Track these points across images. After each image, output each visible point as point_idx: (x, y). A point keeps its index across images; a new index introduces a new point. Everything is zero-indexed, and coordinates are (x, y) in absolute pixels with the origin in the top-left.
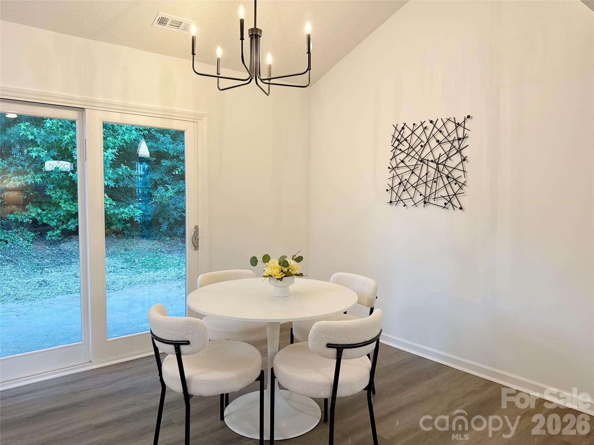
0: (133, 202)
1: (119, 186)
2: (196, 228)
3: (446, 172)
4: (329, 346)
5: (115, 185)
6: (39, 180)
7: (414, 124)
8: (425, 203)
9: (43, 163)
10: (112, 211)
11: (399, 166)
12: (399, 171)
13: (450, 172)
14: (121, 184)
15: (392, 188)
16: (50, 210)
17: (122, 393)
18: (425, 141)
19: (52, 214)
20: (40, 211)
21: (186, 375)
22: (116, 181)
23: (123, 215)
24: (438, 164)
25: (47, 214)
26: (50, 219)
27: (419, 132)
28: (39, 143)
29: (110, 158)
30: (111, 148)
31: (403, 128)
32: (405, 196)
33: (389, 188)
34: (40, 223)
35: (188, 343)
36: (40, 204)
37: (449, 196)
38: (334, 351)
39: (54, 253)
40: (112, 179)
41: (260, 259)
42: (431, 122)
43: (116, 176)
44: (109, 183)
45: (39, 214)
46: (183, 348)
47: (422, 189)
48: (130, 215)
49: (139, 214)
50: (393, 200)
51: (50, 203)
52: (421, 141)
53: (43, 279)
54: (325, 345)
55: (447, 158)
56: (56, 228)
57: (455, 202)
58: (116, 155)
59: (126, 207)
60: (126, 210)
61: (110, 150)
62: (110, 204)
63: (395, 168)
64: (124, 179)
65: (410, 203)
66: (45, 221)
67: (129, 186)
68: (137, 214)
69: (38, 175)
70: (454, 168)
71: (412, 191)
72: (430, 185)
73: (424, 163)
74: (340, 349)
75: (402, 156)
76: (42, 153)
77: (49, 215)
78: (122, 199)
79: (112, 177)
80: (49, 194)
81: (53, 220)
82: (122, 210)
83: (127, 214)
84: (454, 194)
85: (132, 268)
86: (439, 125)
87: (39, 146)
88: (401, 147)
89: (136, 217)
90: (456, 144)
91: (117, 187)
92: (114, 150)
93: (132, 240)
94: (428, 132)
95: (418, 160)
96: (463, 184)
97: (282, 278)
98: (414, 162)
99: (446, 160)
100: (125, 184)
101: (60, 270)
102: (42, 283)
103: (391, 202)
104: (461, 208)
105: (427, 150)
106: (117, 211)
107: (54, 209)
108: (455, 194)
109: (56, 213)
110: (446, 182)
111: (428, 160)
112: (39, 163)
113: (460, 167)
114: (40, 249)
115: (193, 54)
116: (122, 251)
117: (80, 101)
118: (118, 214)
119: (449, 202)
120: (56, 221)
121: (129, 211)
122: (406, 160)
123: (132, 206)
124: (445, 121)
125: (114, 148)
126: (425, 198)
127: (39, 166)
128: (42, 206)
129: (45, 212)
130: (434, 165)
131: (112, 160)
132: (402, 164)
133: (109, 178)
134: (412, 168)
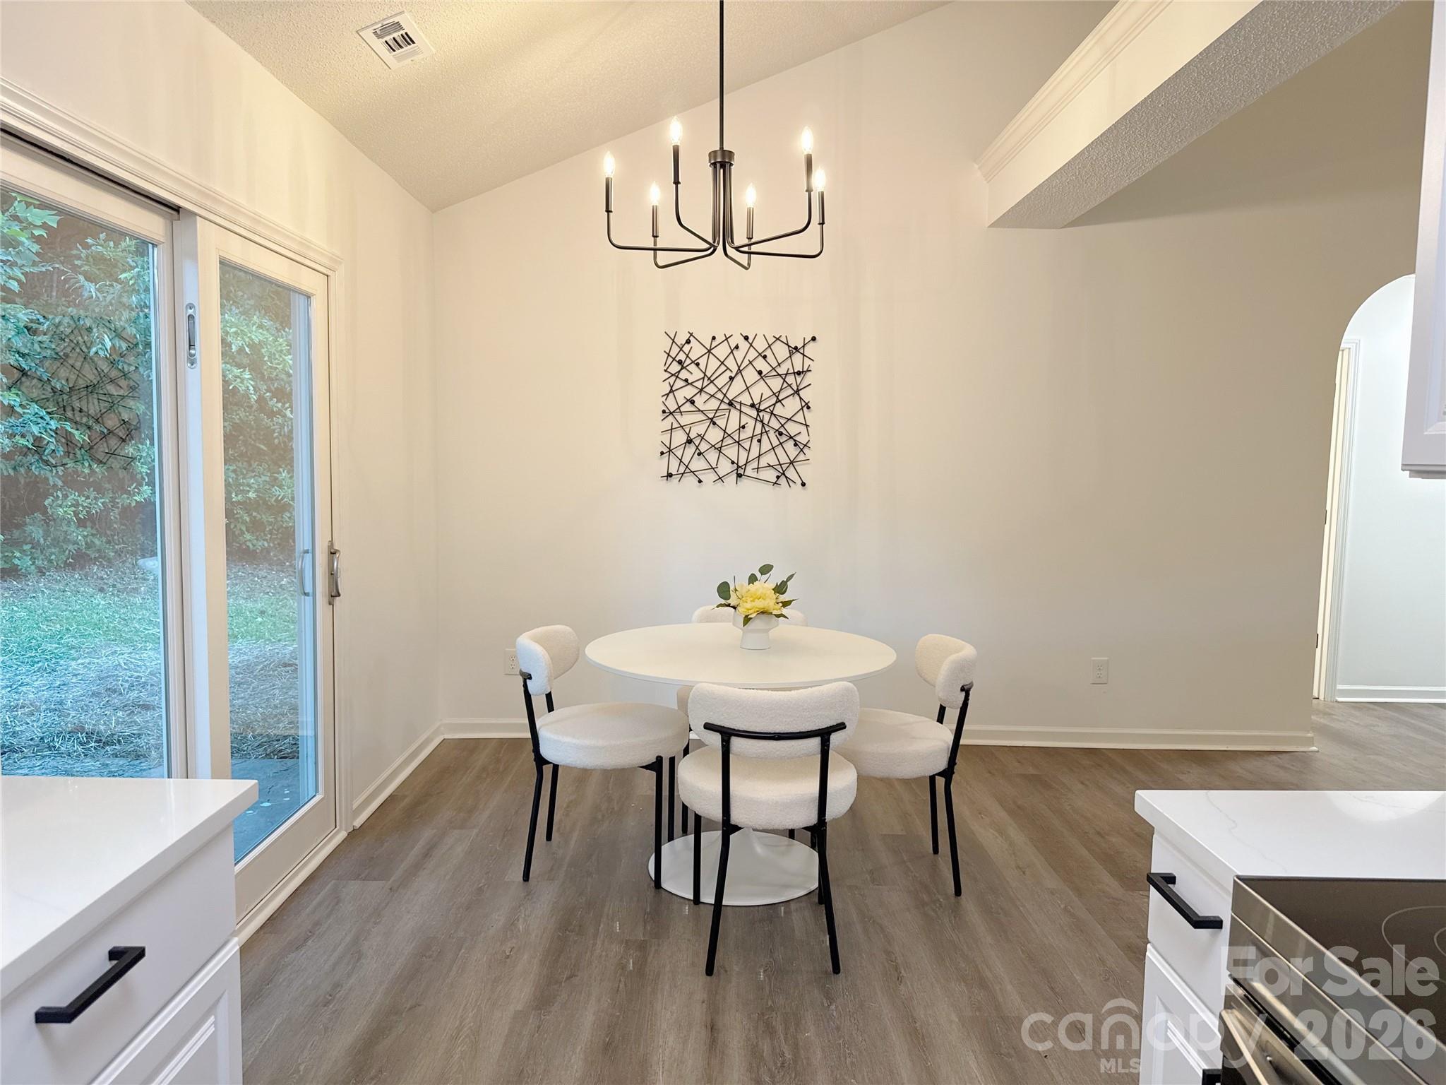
3: (777, 426)
7: (714, 338)
8: (739, 476)
11: (682, 409)
12: (684, 420)
13: (782, 425)
15: (670, 451)
18: (735, 369)
24: (759, 411)
27: (722, 352)
31: (688, 342)
32: (697, 464)
33: (665, 450)
37: (780, 465)
42: (746, 338)
47: (731, 452)
50: (673, 470)
52: (726, 368)
55: (776, 402)
57: (791, 473)
63: (674, 412)
65: (708, 477)
70: (789, 420)
71: (712, 456)
72: (746, 445)
73: (735, 407)
75: (689, 392)
84: (789, 461)
86: (760, 345)
88: (684, 374)
90: (790, 379)
94: (739, 355)
95: (722, 401)
96: (805, 445)
98: (714, 404)
99: (774, 405)
103: (668, 476)
104: (803, 484)
105: (738, 385)
108: (792, 463)
110: (775, 442)
111: (741, 403)
113: (799, 418)
119: (782, 474)
122: (699, 401)
124: (771, 340)
126: (739, 467)
130: (754, 413)
132: (688, 407)
134: (711, 416)
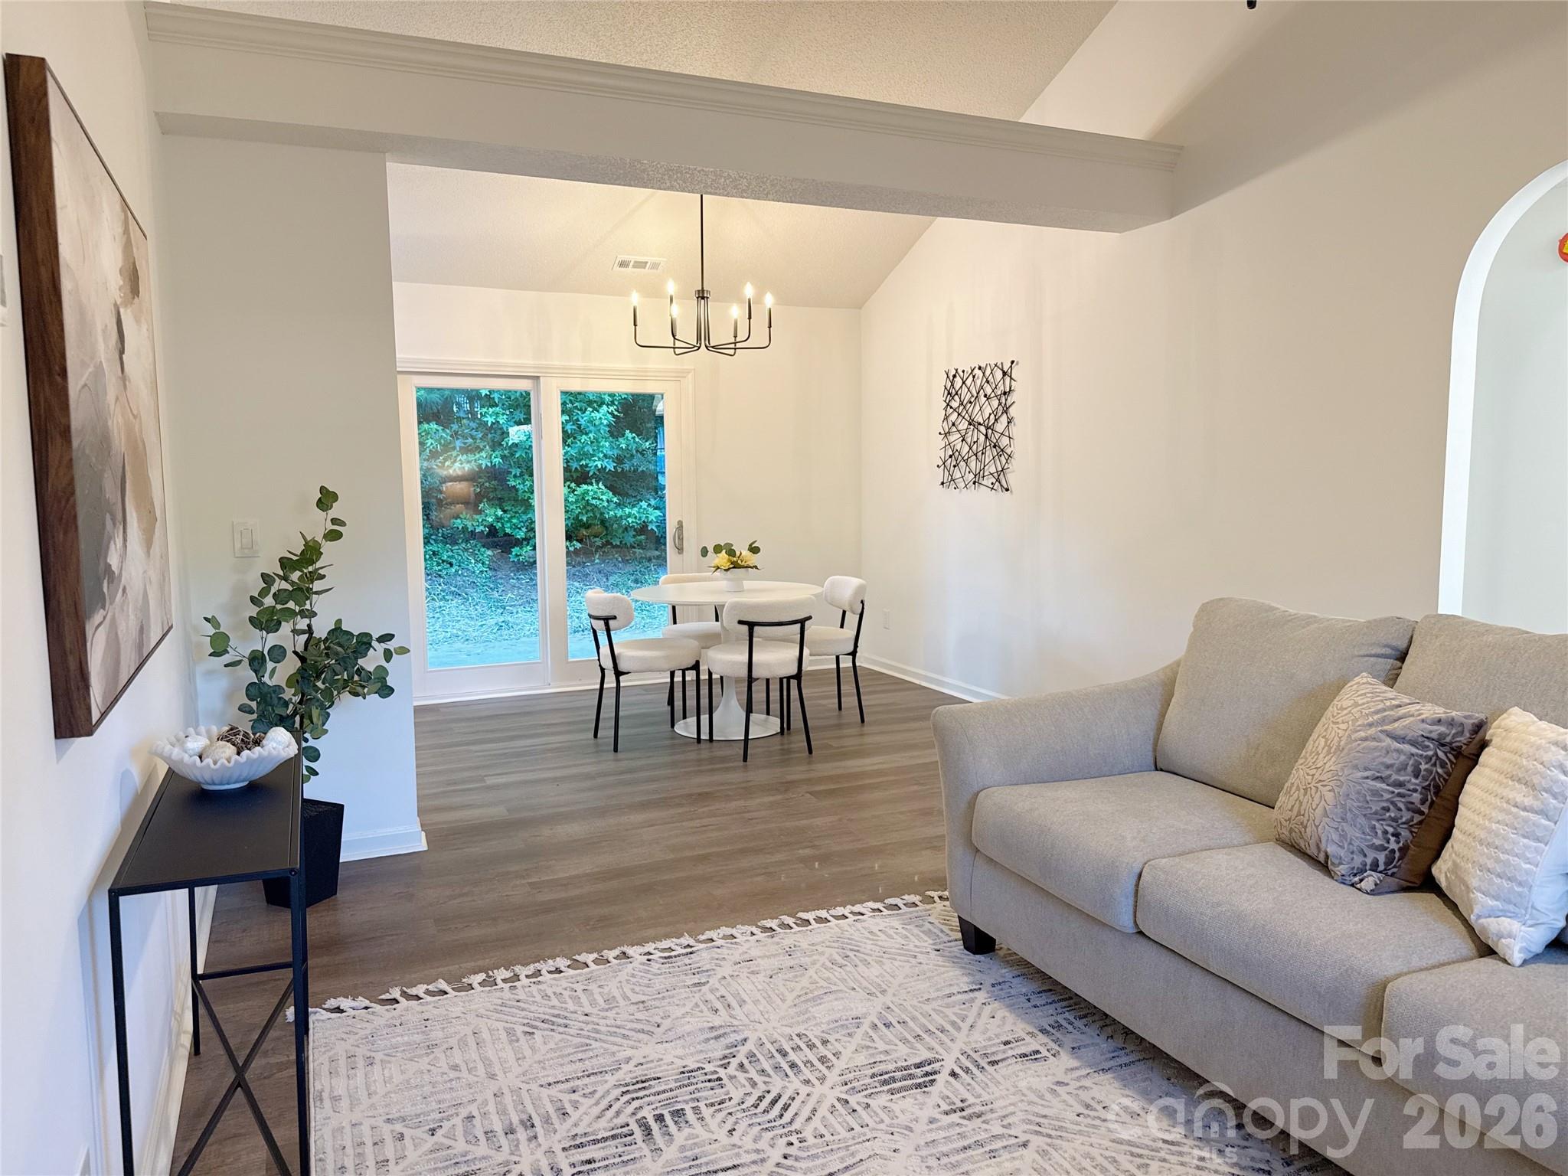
0: (648, 496)
1: (623, 469)
2: (680, 524)
3: (995, 440)
4: (741, 622)
5: (615, 467)
6: (497, 460)
7: (965, 371)
8: (975, 483)
9: (505, 434)
10: (612, 513)
11: (950, 431)
12: (951, 439)
13: (998, 440)
14: (627, 467)
15: (944, 463)
16: (516, 512)
17: (578, 708)
18: (975, 395)
19: (518, 519)
20: (500, 513)
21: (616, 652)
22: (619, 460)
23: (630, 520)
24: (987, 428)
25: (512, 517)
26: (516, 527)
27: (969, 382)
28: (497, 400)
29: (605, 422)
30: (608, 405)
31: (954, 376)
32: (957, 473)
33: (941, 463)
34: (501, 534)
35: (615, 618)
36: (499, 502)
37: (997, 472)
38: (745, 628)
39: (522, 584)
40: (610, 457)
41: (710, 549)
42: (980, 368)
43: (616, 452)
44: (605, 464)
45: (498, 519)
46: (611, 623)
47: (972, 463)
48: (640, 519)
49: (656, 517)
50: (945, 480)
51: (516, 500)
52: (971, 395)
53: (503, 619)
54: (736, 622)
55: (995, 420)
56: (525, 543)
57: (1002, 480)
58: (614, 416)
59: (634, 506)
60: (634, 511)
61: (605, 407)
62: (608, 501)
63: (947, 433)
64: (632, 456)
65: (961, 484)
66: (508, 531)
67: (640, 469)
68: (651, 518)
69: (497, 453)
70: (1001, 434)
71: (963, 466)
72: (980, 458)
73: (975, 426)
74: (751, 625)
75: (954, 416)
76: (501, 417)
77: (514, 521)
78: (630, 492)
79: (610, 453)
80: (513, 484)
81: (520, 529)
82: (627, 510)
83: (636, 518)
84: (1001, 469)
85: (642, 610)
86: (988, 372)
87: (497, 406)
88: (952, 403)
89: (651, 522)
90: (1003, 399)
91: (619, 470)
92: (612, 408)
93: (648, 565)
94: (977, 383)
95: (969, 422)
96: (1010, 456)
97: (729, 569)
98: (965, 425)
99: (994, 423)
100: (633, 465)
101: (529, 609)
102: (503, 624)
103: (943, 483)
104: (1008, 490)
105: (977, 407)
106: (619, 513)
107: (522, 509)
108: (1003, 470)
109: (525, 517)
110: (994, 453)
111: (978, 423)
112: (499, 432)
113: (1007, 433)
114: (501, 578)
115: (635, 325)
116: (630, 583)
117: (534, 368)
118: (621, 516)
119: (997, 480)
120: (524, 529)
121: (639, 512)
122: (957, 423)
123: (644, 504)
124: (993, 367)
125: (613, 403)
126: (975, 476)
127: (497, 438)
128: (504, 504)
129: (509, 516)
130: (983, 430)
131: (609, 425)
132: (954, 427)
133: (605, 456)
134: (963, 434)
